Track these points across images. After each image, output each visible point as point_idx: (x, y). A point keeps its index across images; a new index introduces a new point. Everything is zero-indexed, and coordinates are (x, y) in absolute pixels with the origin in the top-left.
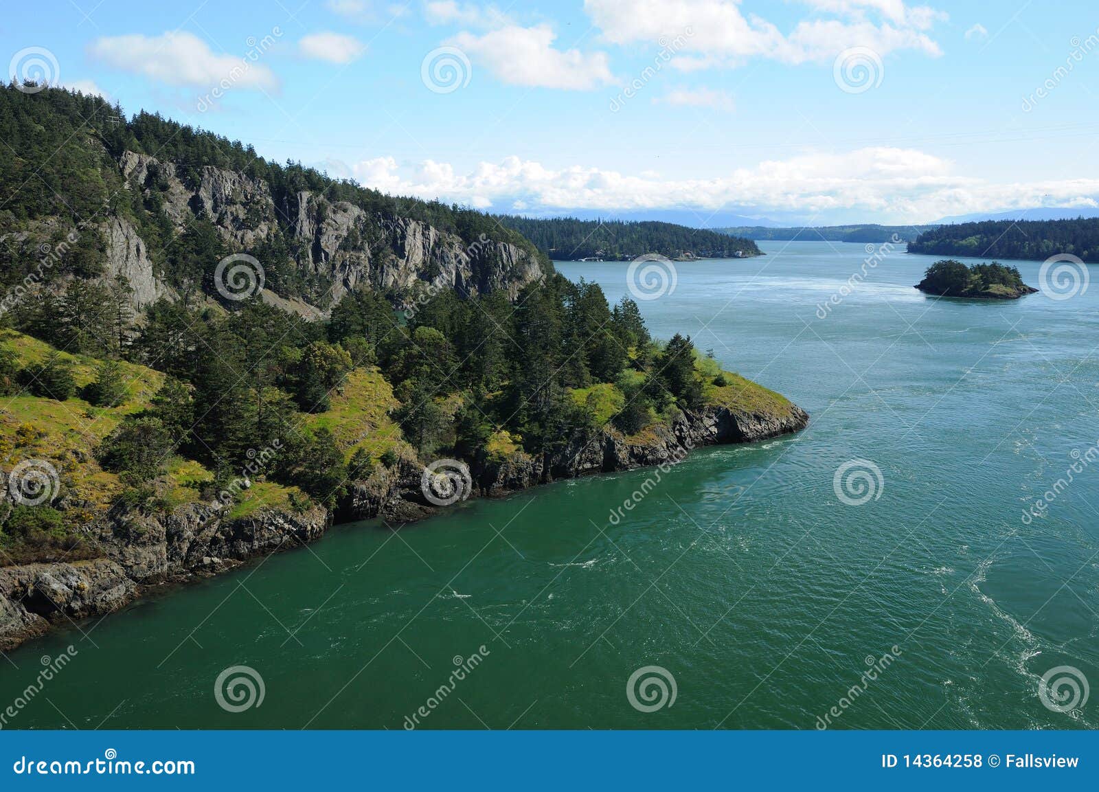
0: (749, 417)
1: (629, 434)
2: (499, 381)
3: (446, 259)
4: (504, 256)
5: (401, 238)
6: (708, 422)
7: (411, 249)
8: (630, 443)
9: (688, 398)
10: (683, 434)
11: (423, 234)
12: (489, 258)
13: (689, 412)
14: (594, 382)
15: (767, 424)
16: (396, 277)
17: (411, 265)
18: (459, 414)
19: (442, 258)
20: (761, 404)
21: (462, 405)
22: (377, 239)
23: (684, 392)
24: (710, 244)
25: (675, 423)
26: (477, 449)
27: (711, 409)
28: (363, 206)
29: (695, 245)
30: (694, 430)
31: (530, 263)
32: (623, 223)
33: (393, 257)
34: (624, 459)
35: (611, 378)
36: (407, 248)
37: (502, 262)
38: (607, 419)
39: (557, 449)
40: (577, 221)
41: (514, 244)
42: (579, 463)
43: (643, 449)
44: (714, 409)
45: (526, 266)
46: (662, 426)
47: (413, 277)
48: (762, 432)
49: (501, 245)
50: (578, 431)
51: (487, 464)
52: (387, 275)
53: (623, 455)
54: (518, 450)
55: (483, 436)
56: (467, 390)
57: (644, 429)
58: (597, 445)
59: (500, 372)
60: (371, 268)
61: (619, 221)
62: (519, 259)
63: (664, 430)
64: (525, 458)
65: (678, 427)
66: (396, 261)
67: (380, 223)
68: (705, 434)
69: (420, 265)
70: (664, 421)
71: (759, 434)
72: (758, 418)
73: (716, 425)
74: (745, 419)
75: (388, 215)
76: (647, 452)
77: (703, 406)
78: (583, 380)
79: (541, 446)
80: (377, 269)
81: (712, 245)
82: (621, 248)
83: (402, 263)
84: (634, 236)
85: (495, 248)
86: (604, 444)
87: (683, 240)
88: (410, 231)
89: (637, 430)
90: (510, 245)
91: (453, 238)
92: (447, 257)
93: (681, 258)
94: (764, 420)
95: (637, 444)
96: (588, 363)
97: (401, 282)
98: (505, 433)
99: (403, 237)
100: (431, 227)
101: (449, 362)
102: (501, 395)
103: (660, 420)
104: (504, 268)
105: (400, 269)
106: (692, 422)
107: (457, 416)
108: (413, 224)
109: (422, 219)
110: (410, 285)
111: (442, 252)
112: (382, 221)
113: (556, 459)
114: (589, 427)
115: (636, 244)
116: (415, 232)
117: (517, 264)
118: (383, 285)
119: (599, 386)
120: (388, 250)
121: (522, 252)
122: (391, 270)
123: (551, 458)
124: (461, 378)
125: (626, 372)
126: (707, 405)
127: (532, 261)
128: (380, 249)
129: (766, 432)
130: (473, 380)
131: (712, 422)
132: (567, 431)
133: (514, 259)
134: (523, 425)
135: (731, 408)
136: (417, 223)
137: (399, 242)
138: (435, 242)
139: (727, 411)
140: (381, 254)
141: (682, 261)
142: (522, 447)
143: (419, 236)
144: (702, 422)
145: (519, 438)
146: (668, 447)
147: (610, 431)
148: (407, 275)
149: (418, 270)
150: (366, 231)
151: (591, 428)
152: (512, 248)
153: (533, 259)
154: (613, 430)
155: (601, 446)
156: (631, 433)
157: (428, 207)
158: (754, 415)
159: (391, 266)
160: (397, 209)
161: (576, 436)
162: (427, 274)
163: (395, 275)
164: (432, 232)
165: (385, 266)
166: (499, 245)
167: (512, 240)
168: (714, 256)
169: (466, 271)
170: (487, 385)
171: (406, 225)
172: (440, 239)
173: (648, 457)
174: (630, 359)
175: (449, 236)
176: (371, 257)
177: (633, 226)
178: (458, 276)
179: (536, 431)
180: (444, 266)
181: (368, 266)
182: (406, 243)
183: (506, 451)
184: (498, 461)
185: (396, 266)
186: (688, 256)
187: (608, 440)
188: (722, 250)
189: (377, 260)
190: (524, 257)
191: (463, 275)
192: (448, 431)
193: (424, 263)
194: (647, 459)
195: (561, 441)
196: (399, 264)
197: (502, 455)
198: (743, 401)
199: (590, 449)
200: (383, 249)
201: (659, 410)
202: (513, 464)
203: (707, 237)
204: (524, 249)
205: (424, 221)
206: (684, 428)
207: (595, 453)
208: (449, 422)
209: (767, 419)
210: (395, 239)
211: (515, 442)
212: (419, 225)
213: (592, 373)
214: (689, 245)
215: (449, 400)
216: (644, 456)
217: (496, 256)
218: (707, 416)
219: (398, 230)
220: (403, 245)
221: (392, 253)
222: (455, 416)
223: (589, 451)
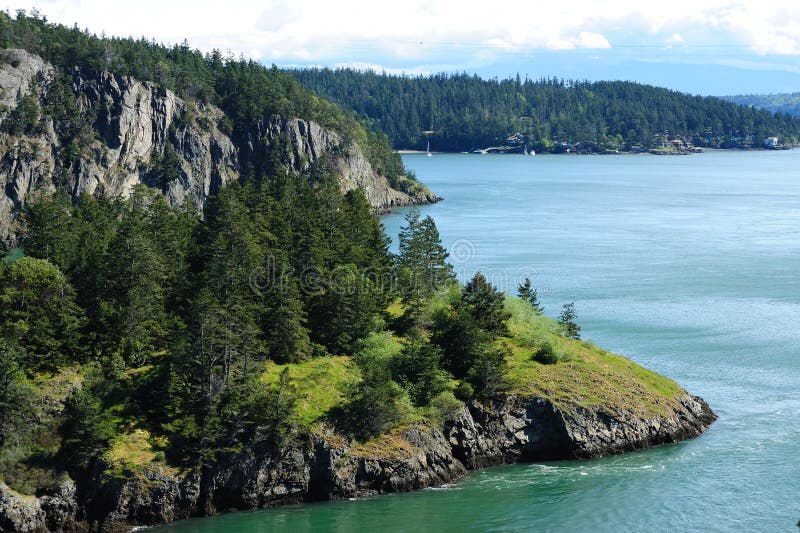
0: (588, 416)
1: (358, 439)
2: (148, 348)
3: (194, 148)
4: (300, 143)
5: (112, 110)
6: (512, 423)
7: (130, 130)
8: (359, 454)
9: (479, 382)
10: (464, 442)
11: (154, 104)
12: (272, 147)
13: (476, 404)
14: (315, 354)
15: (622, 429)
16: (102, 181)
17: (130, 159)
18: (73, 400)
19: (187, 147)
20: (613, 395)
21: (80, 387)
22: (71, 113)
23: (472, 371)
24: (720, 125)
25: (450, 424)
26: (92, 458)
27: (521, 401)
28: (49, 56)
29: (692, 125)
30: (487, 436)
31: (348, 156)
32: (562, 84)
33: (98, 144)
34: (346, 480)
35: (348, 347)
36: (123, 130)
37: (296, 154)
38: (320, 414)
39: (224, 461)
40: (477, 81)
41: (319, 121)
42: (267, 485)
43: (381, 464)
44: (525, 400)
45: (341, 161)
46: (422, 427)
47: (134, 179)
48: (613, 441)
49: (294, 123)
50: (260, 431)
51: (103, 482)
52: (86, 176)
53: (343, 474)
54: (156, 460)
55: (103, 437)
56: (92, 363)
57: (388, 432)
58: (299, 456)
59: (154, 334)
60: (57, 163)
61: (555, 80)
62: (328, 149)
63: (426, 435)
64: (168, 473)
65: (454, 430)
66: (103, 152)
67: (78, 84)
68: (508, 443)
69: (146, 159)
70: (426, 420)
71: (605, 445)
72: (606, 418)
73: (527, 430)
74: (580, 419)
75: (91, 72)
76: (389, 470)
77: (505, 397)
78: (296, 349)
79: (198, 455)
80: (68, 167)
81: (725, 127)
82: (554, 130)
83: (113, 155)
84: (581, 108)
85: (284, 128)
86: (311, 454)
87: (671, 116)
88: (129, 99)
89: (375, 433)
90: (312, 123)
91: (208, 110)
92: (197, 145)
93: (663, 149)
94: (616, 421)
95: (371, 457)
96: (305, 320)
97: (110, 190)
98: (142, 434)
99: (117, 110)
100: (168, 92)
101: (66, 317)
102: (148, 372)
103: (420, 418)
104: (298, 164)
105: (110, 166)
106: (483, 424)
107: (69, 405)
108: (136, 87)
109: (152, 77)
110: (127, 194)
111: (188, 135)
112: (82, 81)
113: (222, 478)
114: (285, 425)
115: (583, 124)
116: (138, 100)
117: (323, 157)
118: (78, 194)
119: (321, 360)
120: (90, 133)
121: (334, 137)
122: (94, 168)
123: (214, 473)
124: (82, 342)
125: (375, 337)
126: (512, 395)
127: (352, 151)
128: (75, 131)
129: (619, 442)
130: (104, 348)
131: (521, 423)
132: (242, 430)
133: (318, 149)
134: (171, 421)
135: (557, 400)
136: (144, 84)
137: (109, 119)
138: (174, 118)
139: (548, 404)
140: (76, 140)
141: (665, 153)
142: (163, 454)
143: (146, 108)
144: (502, 423)
145: (163, 442)
146: (429, 462)
147: (325, 433)
148: (122, 177)
149: (141, 168)
150: (51, 99)
151: (289, 427)
152: (315, 129)
153: (355, 148)
154: (329, 433)
155: (306, 457)
156: (362, 439)
157: (168, 56)
158: (598, 413)
159: (93, 161)
160: (109, 59)
161: (259, 439)
162: (158, 175)
163: (101, 176)
164: (171, 101)
165: (83, 162)
166: (290, 123)
167: (316, 115)
168: (727, 146)
169: (229, 170)
170: (126, 357)
171: (124, 88)
172: (183, 113)
173: (391, 479)
174: (387, 317)
175: (201, 108)
176: (57, 145)
177: (580, 89)
178: (216, 178)
179: (191, 429)
180: (190, 161)
181: (52, 161)
182: (122, 120)
183: (136, 462)
184: (122, 477)
185: (103, 162)
186: (676, 145)
187: (319, 447)
188: (742, 134)
189: (68, 151)
190: (337, 144)
191: (224, 178)
192: (50, 428)
193: (154, 155)
194: (389, 482)
195: (231, 446)
196: (109, 157)
197: (128, 467)
198: (581, 390)
199: (287, 462)
200: (78, 131)
201: (421, 401)
202: (145, 482)
203: (716, 113)
204: (338, 130)
205: (156, 80)
206: (467, 433)
207: (295, 469)
208: (53, 413)
209: (623, 419)
210: (102, 114)
211: (156, 448)
212: (146, 87)
213: (314, 338)
214: (681, 126)
215: (58, 379)
216: (385, 476)
217: (283, 142)
218: (512, 413)
219: (109, 98)
220: (116, 124)
221: (96, 138)
222: (66, 403)
223: (285, 466)
